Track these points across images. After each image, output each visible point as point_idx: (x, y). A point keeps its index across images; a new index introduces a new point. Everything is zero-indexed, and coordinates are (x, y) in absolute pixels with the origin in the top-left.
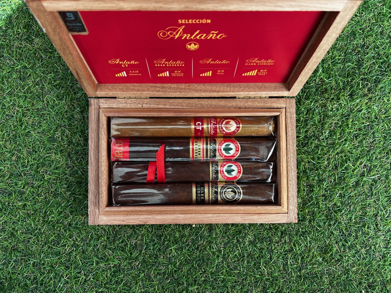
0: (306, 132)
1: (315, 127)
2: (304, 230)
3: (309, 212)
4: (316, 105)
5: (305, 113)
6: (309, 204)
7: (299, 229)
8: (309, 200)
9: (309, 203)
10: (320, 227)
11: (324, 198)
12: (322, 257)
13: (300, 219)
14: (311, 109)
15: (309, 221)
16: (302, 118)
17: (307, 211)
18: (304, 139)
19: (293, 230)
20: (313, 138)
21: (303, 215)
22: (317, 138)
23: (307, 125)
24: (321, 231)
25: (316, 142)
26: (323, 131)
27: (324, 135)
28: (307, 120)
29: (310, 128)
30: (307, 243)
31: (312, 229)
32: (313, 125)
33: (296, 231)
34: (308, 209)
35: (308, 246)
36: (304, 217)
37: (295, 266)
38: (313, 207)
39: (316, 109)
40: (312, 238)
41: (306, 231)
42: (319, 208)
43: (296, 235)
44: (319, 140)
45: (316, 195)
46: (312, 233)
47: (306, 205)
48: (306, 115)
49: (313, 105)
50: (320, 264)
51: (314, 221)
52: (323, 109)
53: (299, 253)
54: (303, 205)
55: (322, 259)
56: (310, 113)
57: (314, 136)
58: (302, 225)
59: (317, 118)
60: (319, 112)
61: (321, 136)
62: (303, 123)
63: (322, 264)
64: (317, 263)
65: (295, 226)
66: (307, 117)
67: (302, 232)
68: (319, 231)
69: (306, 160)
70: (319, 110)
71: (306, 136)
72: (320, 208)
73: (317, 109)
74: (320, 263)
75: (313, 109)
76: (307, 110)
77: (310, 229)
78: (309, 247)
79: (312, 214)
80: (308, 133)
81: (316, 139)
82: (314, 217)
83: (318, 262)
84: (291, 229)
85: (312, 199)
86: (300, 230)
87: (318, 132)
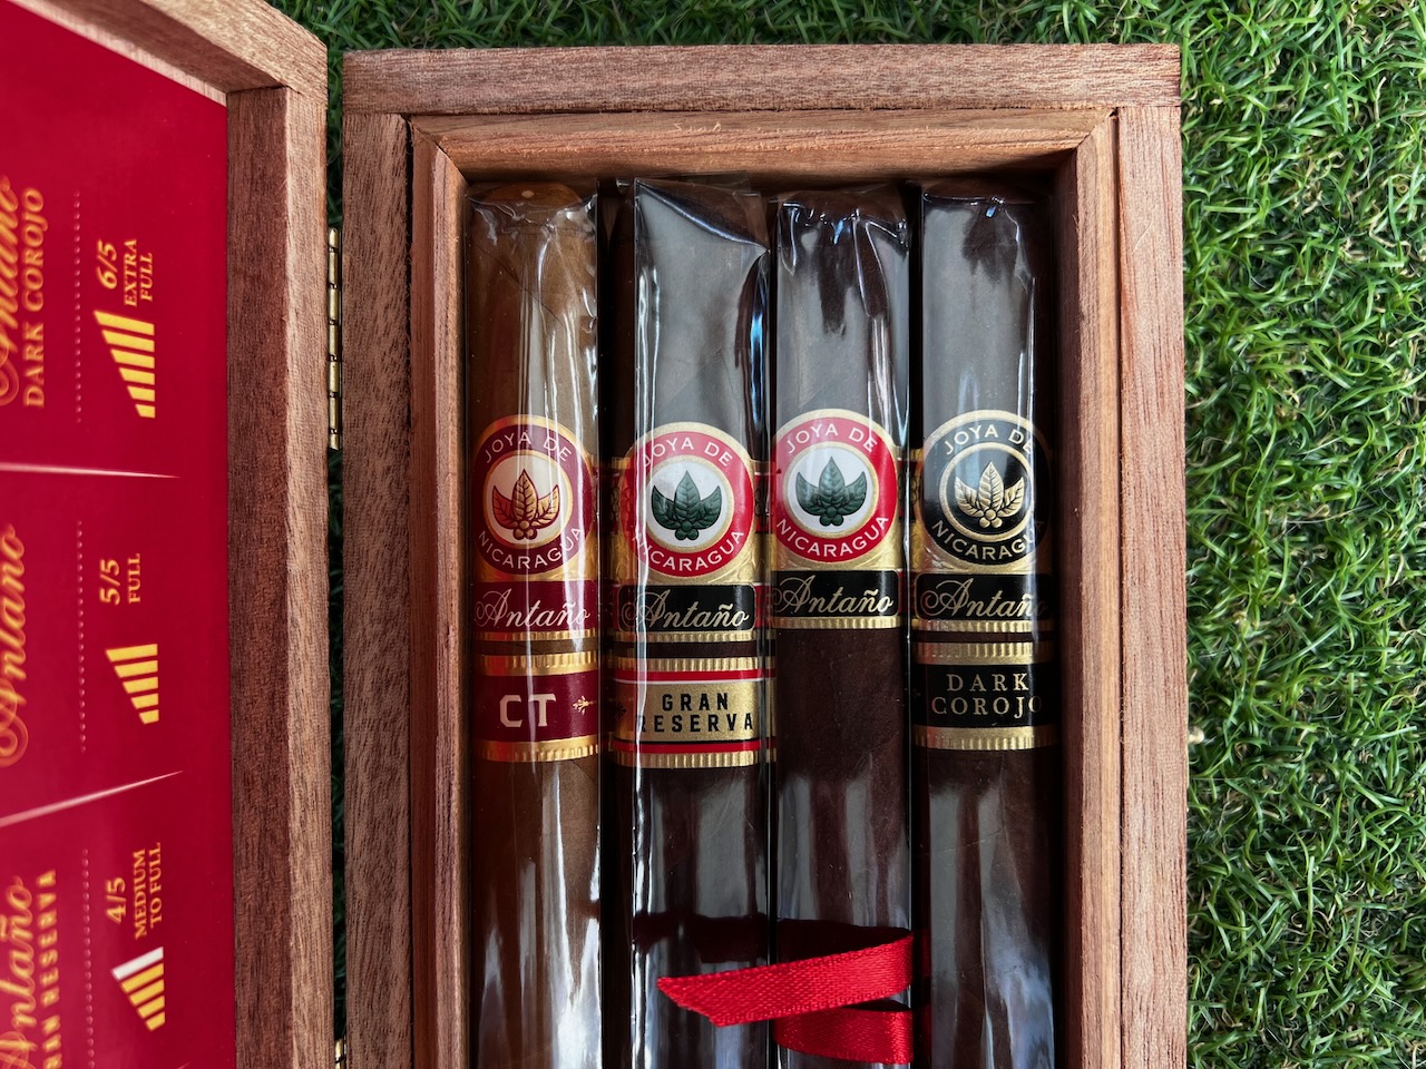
0: (1281, 187)
1: (1337, 160)
2: (1281, 815)
3: (1307, 699)
4: (1339, 18)
5: (1270, 69)
6: (1312, 647)
7: (1249, 806)
8: (1306, 622)
9: (1314, 640)
10: (1382, 792)
11: (1404, 604)
12: (1393, 978)
13: (1252, 747)
14: (1306, 45)
15: (1308, 760)
16: (1253, 99)
17: (1297, 690)
18: (1269, 236)
19: (1215, 817)
20: (1325, 227)
21: (1273, 719)
22: (1349, 226)
23: (1283, 143)
24: (1389, 816)
25: (1344, 250)
26: (1389, 181)
27: (1394, 208)
28: (1286, 116)
29: (1306, 164)
30: (1304, 897)
31: (1330, 807)
32: (1319, 147)
33: (1229, 819)
34: (1303, 678)
35: (1311, 910)
36: (1283, 731)
37: (1232, 1038)
38: (1338, 666)
39: (1339, 38)
40: (1333, 863)
41: (1295, 820)
42: (1373, 671)
43: (1235, 843)
44: (1363, 244)
45: (1350, 588)
46: (1336, 833)
47: (1290, 652)
48: (1276, 80)
49: (1319, 17)
50: (1383, 1019)
51: (1341, 755)
52: (1383, 39)
53: (1253, 957)
54: (1271, 656)
55: (1393, 990)
56: (1298, 71)
57: (1328, 213)
58: (1269, 782)
59: (1342, 102)
60: (1356, 60)
61: (1373, 212)
62: (1262, 136)
63: (1393, 1021)
64: (1366, 1013)
65: (1223, 793)
66: (1281, 96)
67: (1270, 823)
68: (1378, 819)
69: (1283, 370)
70: (1356, 48)
71: (1277, 219)
72: (1382, 669)
73: (1345, 43)
74: (1381, 1015)
75: (1320, 41)
76: (1284, 52)
77: (1320, 808)
78: (1317, 917)
79: (1331, 712)
80: (1294, 197)
81: (1341, 236)
82: (1340, 726)
83: (1373, 1006)
84: (1202, 808)
85: (1329, 617)
86: (1260, 812)
87: (1353, 186)
